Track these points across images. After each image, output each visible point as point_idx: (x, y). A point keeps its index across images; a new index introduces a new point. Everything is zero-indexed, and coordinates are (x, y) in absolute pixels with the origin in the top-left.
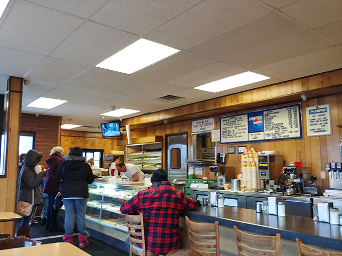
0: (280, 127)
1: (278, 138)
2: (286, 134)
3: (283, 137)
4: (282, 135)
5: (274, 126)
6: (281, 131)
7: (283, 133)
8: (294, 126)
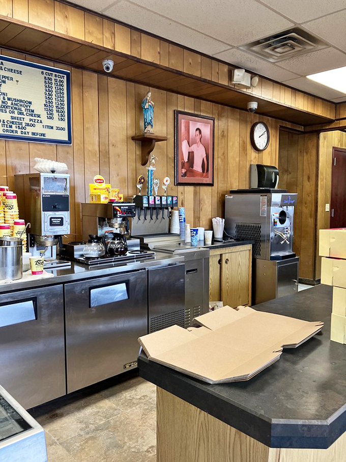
0: (23, 109)
1: (19, 134)
2: (38, 129)
3: (30, 135)
4: (29, 129)
5: (9, 103)
6: (27, 119)
7: (33, 125)
8: (56, 115)
